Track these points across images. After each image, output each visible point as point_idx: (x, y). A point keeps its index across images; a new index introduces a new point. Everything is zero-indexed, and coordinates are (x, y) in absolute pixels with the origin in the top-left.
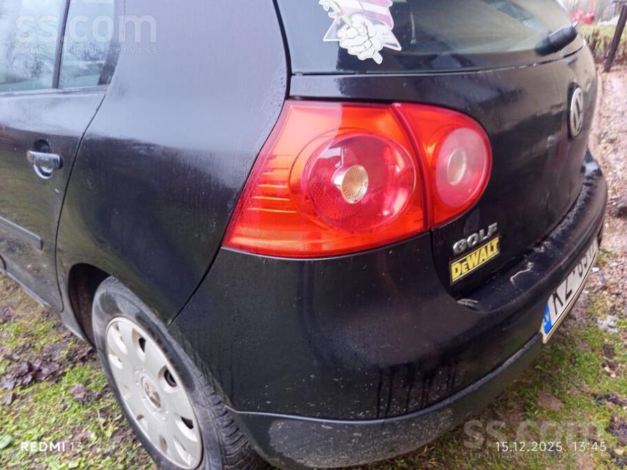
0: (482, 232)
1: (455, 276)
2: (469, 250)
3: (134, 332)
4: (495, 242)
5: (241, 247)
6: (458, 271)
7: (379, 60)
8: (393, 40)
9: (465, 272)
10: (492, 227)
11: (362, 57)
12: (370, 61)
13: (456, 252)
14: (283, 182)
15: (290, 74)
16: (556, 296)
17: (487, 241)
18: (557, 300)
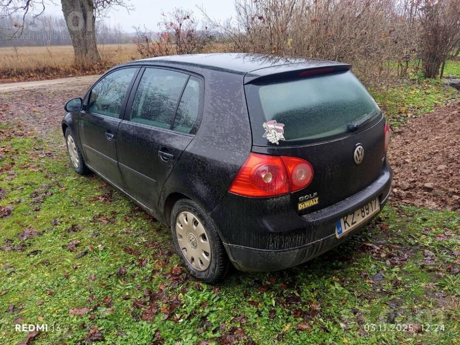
0: (310, 195)
1: (300, 208)
2: (305, 201)
3: (194, 219)
4: (317, 199)
5: (233, 192)
6: (301, 207)
7: (278, 143)
8: (283, 137)
9: (304, 207)
10: (315, 194)
11: (273, 142)
12: (275, 144)
13: (300, 200)
14: (247, 175)
15: (252, 145)
16: (345, 222)
17: (313, 198)
18: (346, 224)
